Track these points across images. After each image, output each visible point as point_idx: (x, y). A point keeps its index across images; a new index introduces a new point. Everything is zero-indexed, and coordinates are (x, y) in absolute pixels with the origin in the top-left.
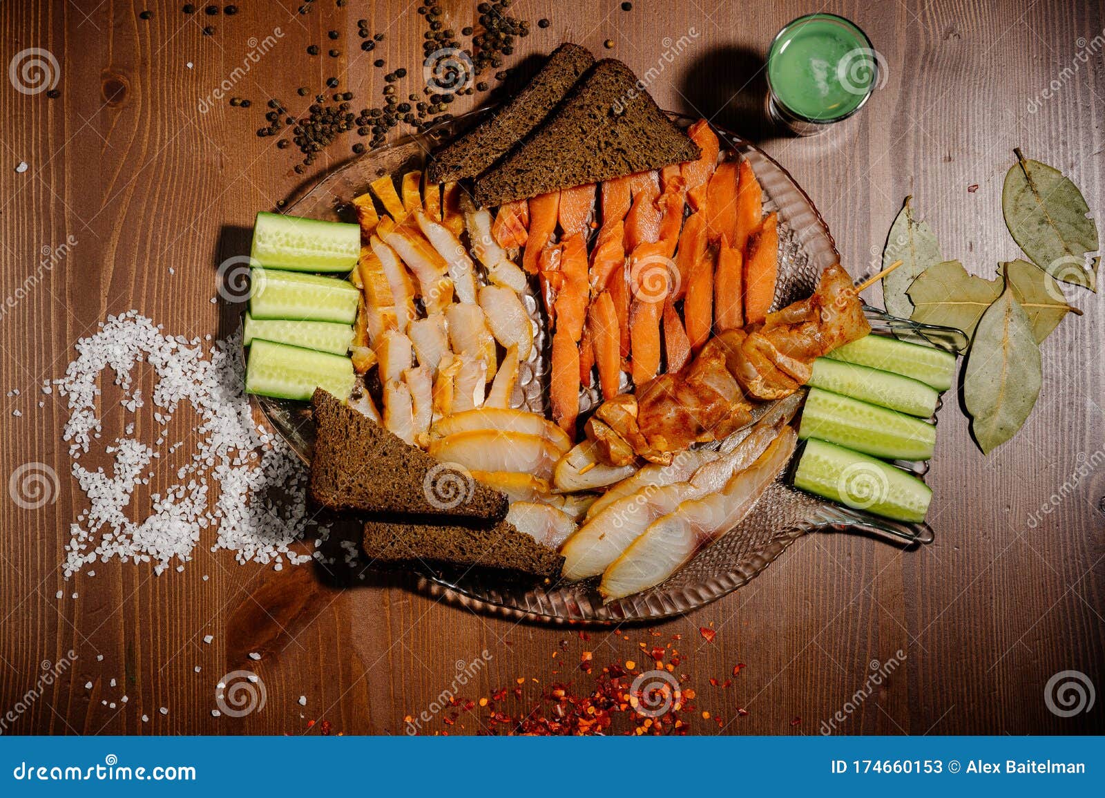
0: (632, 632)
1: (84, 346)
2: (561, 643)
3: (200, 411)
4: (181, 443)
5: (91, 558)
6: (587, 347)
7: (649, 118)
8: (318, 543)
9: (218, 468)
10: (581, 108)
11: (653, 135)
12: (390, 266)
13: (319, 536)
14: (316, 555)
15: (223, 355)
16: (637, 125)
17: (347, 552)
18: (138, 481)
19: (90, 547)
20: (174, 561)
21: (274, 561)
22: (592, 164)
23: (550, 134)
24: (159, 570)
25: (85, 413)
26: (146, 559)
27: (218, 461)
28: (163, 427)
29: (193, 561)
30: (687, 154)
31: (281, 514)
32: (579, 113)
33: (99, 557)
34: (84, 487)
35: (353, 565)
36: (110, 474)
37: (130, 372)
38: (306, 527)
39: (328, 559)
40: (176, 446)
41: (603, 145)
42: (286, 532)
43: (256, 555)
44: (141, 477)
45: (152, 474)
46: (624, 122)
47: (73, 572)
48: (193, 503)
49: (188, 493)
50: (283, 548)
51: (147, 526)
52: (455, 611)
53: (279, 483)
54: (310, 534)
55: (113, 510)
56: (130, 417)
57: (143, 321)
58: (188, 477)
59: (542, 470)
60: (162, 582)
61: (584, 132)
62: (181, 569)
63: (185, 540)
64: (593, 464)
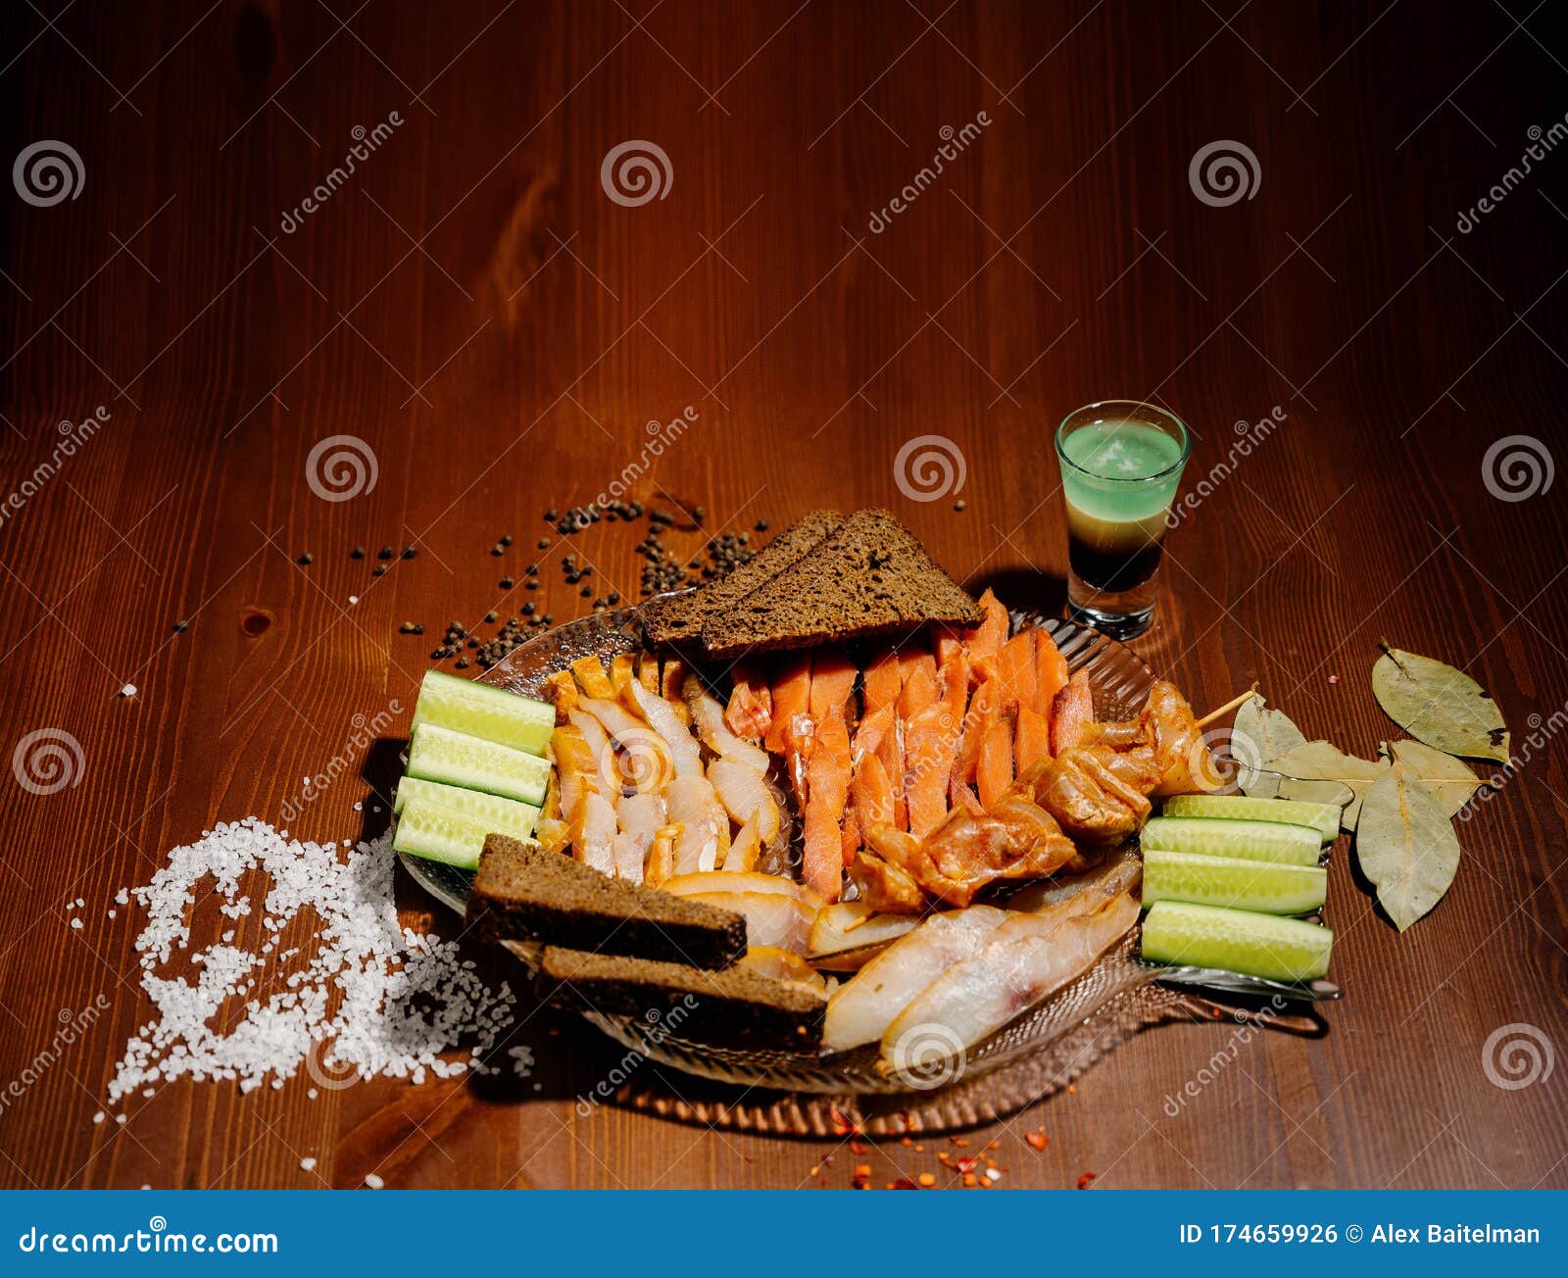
0: (927, 1142)
1: (178, 854)
2: (824, 1158)
3: (327, 915)
4: (296, 950)
5: (153, 1075)
6: (851, 824)
7: (919, 567)
8: (476, 1051)
9: (345, 973)
10: (835, 548)
11: (925, 584)
12: (593, 737)
13: (478, 1043)
14: (474, 1063)
15: (365, 857)
16: (905, 573)
17: (516, 1060)
18: (232, 991)
19: (152, 1062)
20: (271, 1075)
21: (411, 1073)
22: (850, 608)
23: (797, 572)
24: (247, 1086)
25: (171, 921)
26: (231, 1075)
27: (346, 965)
28: (273, 934)
29: (296, 1078)
30: (968, 611)
31: (428, 1020)
32: (832, 554)
33: (162, 1074)
34: (154, 998)
35: (526, 1073)
36: (194, 983)
37: (237, 880)
38: (461, 1034)
39: (490, 1068)
40: (290, 953)
41: (863, 590)
42: (431, 1038)
43: (387, 1066)
44: (236, 986)
45: (251, 983)
46: (888, 567)
47: (123, 1093)
48: (305, 1012)
49: (299, 1002)
50: (427, 1057)
51: (237, 1035)
52: (670, 1125)
53: (428, 987)
54: (467, 1041)
55: (191, 1021)
56: (229, 923)
57: (261, 827)
58: (301, 985)
59: (793, 942)
60: (249, 1102)
61: (839, 574)
62: (277, 1085)
63: (289, 1050)
64: (863, 919)
